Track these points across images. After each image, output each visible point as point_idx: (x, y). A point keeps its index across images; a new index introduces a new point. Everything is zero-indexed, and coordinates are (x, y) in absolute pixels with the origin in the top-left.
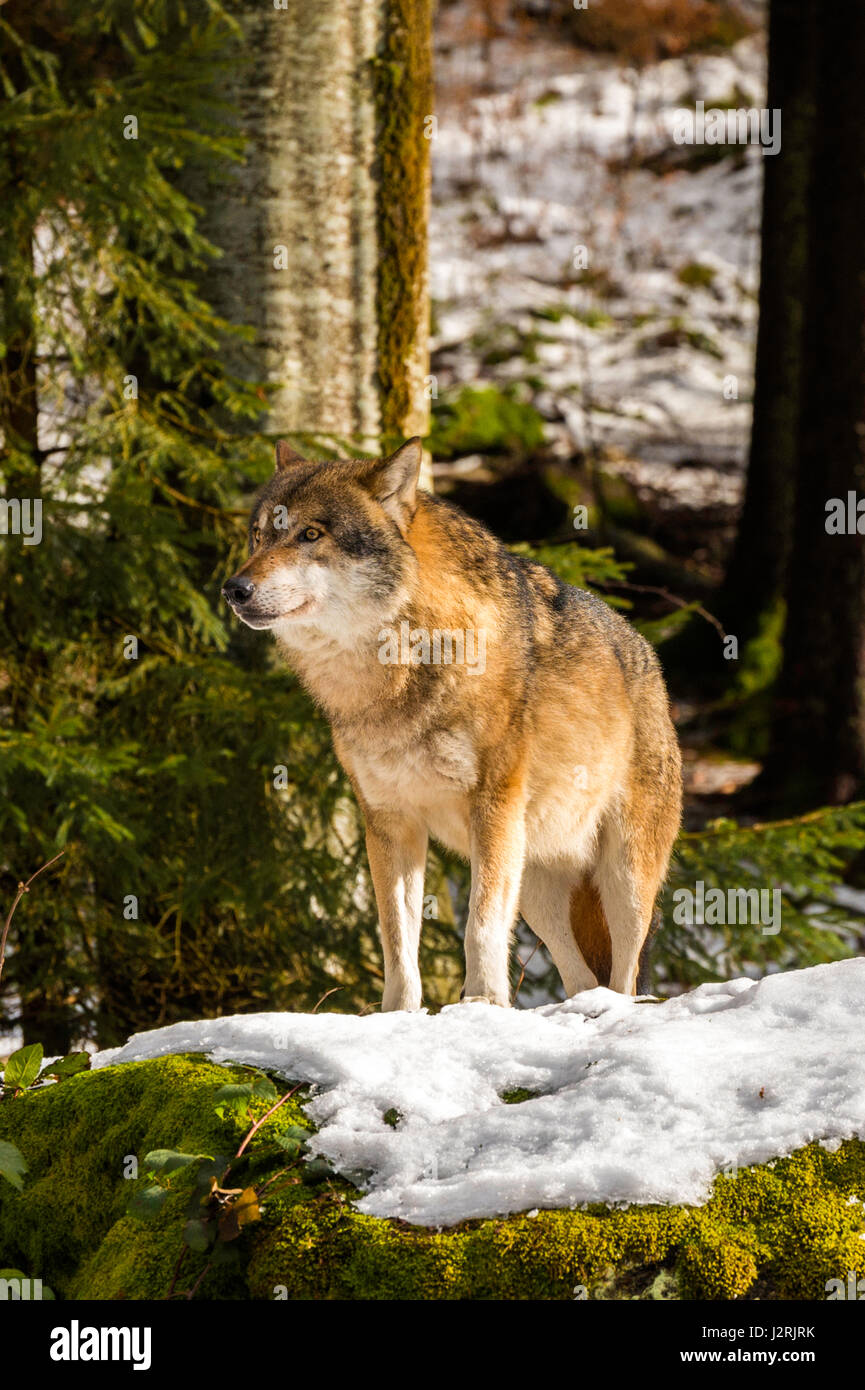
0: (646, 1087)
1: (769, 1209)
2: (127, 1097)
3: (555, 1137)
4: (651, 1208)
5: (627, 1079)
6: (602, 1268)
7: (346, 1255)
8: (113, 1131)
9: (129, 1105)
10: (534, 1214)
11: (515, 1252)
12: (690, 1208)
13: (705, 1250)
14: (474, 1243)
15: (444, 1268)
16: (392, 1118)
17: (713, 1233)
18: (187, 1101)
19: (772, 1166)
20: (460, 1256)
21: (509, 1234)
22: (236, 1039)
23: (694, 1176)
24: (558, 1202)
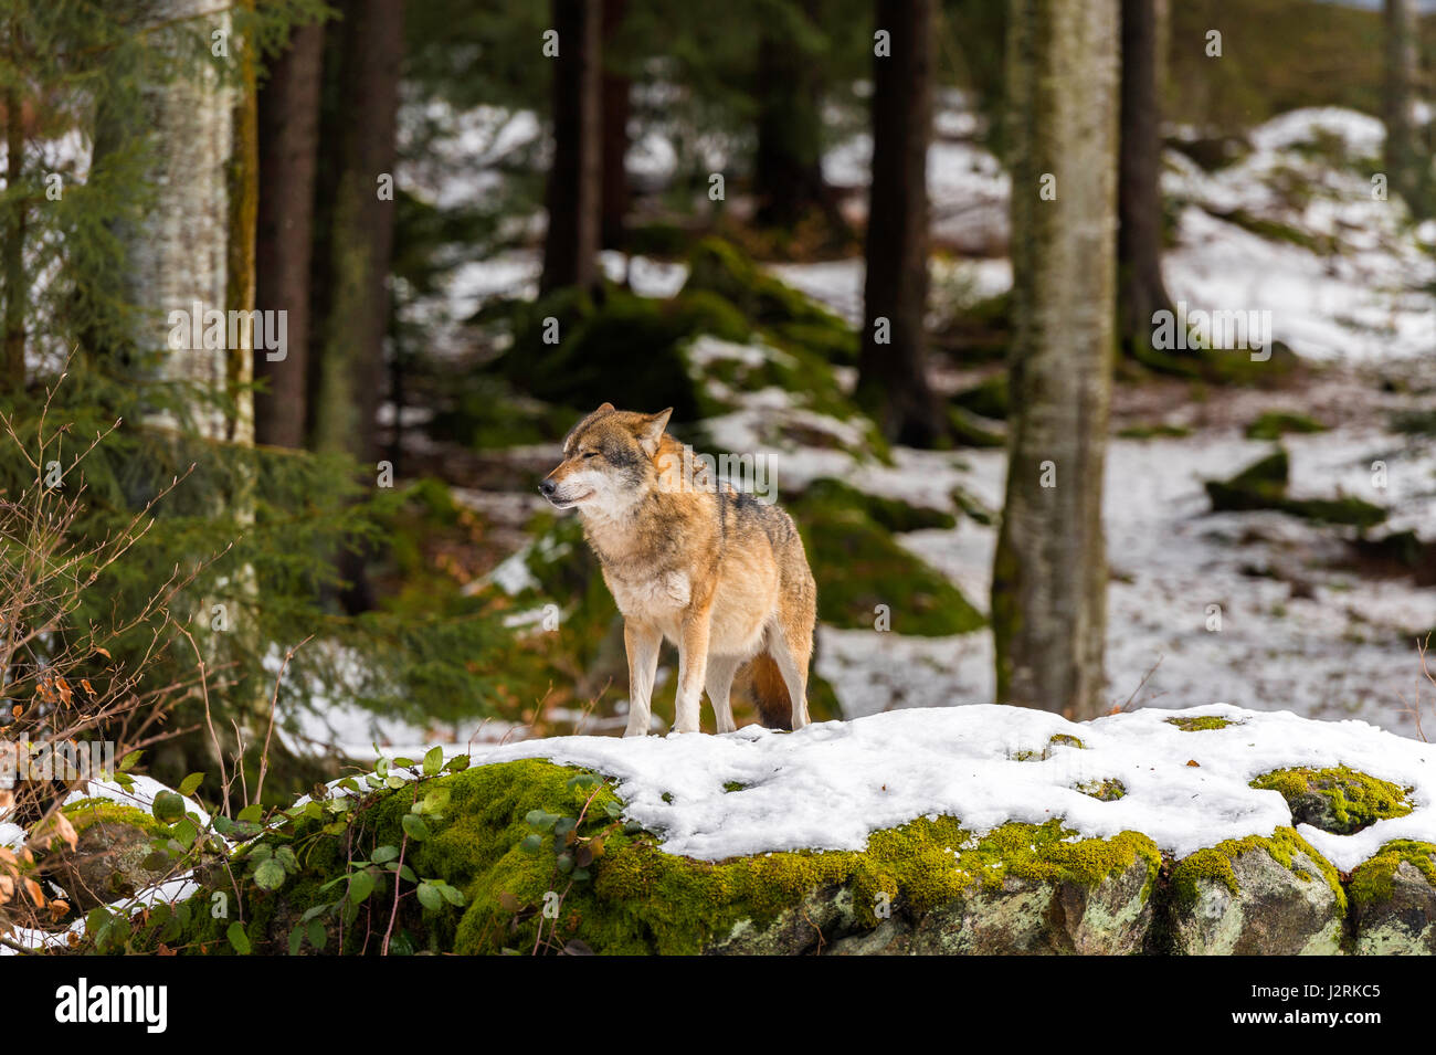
0: (817, 783)
1: (902, 853)
2: (503, 783)
3: (770, 811)
4: (836, 852)
5: (805, 777)
6: (811, 886)
7: (660, 876)
8: (496, 802)
9: (504, 787)
10: (769, 855)
11: (762, 877)
12: (858, 853)
13: (869, 877)
14: (738, 870)
15: (721, 885)
16: (667, 798)
17: (872, 866)
18: (544, 786)
19: (900, 829)
20: (730, 878)
21: (757, 866)
22: (564, 751)
23: (858, 834)
24: (782, 848)
